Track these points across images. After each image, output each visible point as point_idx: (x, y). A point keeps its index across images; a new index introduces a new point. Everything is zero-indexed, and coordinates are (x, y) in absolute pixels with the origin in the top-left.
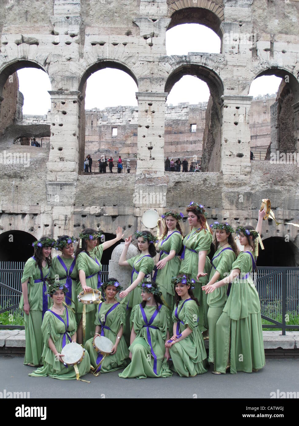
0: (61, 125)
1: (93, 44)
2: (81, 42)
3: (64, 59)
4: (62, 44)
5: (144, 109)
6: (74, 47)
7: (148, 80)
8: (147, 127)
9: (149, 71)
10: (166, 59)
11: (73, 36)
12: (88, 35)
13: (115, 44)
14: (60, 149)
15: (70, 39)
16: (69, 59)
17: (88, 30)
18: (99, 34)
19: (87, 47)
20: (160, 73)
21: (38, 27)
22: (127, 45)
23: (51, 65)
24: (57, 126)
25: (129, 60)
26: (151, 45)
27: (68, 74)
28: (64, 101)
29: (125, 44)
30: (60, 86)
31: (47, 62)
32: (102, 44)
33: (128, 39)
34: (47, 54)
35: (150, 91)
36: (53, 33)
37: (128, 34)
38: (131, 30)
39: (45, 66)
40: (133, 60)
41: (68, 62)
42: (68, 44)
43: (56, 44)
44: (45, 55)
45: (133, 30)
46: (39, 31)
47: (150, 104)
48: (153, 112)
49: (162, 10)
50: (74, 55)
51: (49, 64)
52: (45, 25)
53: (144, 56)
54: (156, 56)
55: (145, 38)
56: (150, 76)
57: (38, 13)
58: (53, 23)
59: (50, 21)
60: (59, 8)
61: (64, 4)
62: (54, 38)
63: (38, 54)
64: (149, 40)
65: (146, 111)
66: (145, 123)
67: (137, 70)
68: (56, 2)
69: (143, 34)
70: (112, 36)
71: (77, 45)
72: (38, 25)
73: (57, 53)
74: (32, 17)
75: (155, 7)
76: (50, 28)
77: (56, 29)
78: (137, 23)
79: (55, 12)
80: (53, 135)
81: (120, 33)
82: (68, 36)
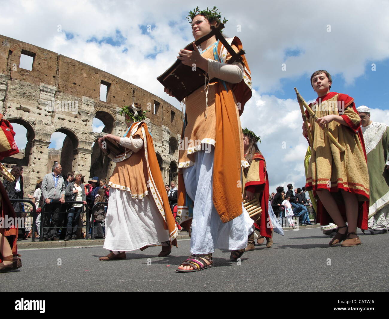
0: (39, 159)
1: (59, 119)
3: (44, 123)
4: (43, 115)
5: (82, 156)
7: (85, 142)
8: (83, 166)
9: (84, 138)
10: (93, 134)
11: (49, 112)
12: (57, 114)
13: (70, 121)
14: (38, 172)
15: (48, 114)
16: (46, 124)
18: (62, 114)
19: (56, 120)
20: (89, 140)
22: (75, 123)
23: (36, 126)
24: (37, 159)
25: (77, 130)
26: (86, 125)
27: (45, 132)
28: (42, 146)
29: (74, 122)
30: (41, 137)
31: (35, 123)
32: (63, 120)
33: (76, 120)
34: (35, 119)
35: (84, 148)
36: (38, 108)
38: (77, 116)
39: (33, 125)
41: (46, 126)
42: (46, 115)
43: (39, 114)
44: (34, 119)
45: (78, 116)
46: (31, 105)
47: (84, 155)
48: (86, 159)
49: (92, 109)
50: (49, 122)
51: (35, 124)
52: (35, 103)
53: (83, 130)
54: (88, 131)
55: (83, 121)
56: (85, 140)
57: (31, 95)
58: (39, 103)
59: (37, 101)
60: (43, 96)
61: (46, 95)
62: (38, 111)
63: (30, 118)
64: (85, 122)
65: (83, 158)
66: (82, 164)
67: (80, 136)
68: (42, 92)
69: (82, 119)
70: (68, 117)
71: (51, 117)
72: (30, 102)
73: (40, 119)
74: (27, 97)
75: (89, 107)
76: (37, 105)
77: (40, 106)
78: (80, 113)
79: (40, 97)
80: (34, 164)
81: (72, 116)
82: (46, 112)
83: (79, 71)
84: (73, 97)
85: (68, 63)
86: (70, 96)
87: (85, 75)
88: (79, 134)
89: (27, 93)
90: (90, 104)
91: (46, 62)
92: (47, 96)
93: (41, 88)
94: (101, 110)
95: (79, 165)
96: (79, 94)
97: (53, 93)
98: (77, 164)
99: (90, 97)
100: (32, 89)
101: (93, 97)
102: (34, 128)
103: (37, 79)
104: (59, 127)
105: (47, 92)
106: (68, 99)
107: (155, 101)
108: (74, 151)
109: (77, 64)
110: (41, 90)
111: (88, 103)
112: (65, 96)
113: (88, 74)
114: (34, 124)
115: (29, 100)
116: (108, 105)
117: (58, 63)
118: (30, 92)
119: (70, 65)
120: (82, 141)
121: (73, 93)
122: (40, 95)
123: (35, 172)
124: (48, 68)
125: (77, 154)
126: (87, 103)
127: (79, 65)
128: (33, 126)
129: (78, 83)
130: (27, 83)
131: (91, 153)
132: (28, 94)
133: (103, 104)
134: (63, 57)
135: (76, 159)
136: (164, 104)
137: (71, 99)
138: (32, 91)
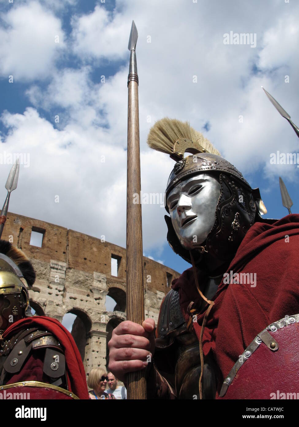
1: (71, 298)
3: (55, 304)
4: (54, 295)
5: (96, 341)
7: (99, 324)
8: (98, 352)
9: (98, 319)
10: (107, 313)
11: (60, 291)
12: (68, 292)
13: (82, 300)
15: (59, 293)
16: (58, 305)
18: (74, 293)
19: (67, 299)
22: (88, 302)
23: (47, 307)
25: (89, 311)
26: (99, 304)
27: (56, 314)
29: (87, 301)
31: (45, 304)
32: (75, 299)
33: (88, 298)
34: (45, 299)
35: (98, 330)
36: (49, 287)
37: (88, 295)
38: (89, 294)
39: (44, 306)
40: (91, 311)
41: (57, 306)
42: (57, 295)
43: (50, 294)
44: (44, 300)
45: (91, 294)
46: (41, 284)
47: (99, 338)
48: (100, 343)
49: (104, 286)
50: (60, 303)
51: (46, 306)
52: (45, 281)
53: (96, 309)
54: (102, 310)
55: (96, 299)
56: (99, 322)
57: (41, 274)
58: (50, 282)
59: (48, 280)
60: (54, 273)
61: (56, 272)
62: (49, 290)
63: (40, 299)
64: (98, 301)
65: (97, 342)
66: (96, 349)
67: (93, 317)
68: (52, 270)
69: (95, 297)
70: (80, 295)
71: (62, 297)
73: (51, 299)
75: (100, 284)
76: (48, 284)
77: (51, 285)
78: (93, 291)
79: (51, 275)
81: (84, 295)
82: (57, 291)
83: (89, 246)
84: (84, 274)
85: (78, 238)
86: (81, 272)
87: (95, 249)
88: (92, 314)
90: (102, 280)
91: (56, 238)
93: (52, 266)
94: (113, 287)
95: (93, 351)
96: (90, 270)
97: (63, 270)
98: (91, 350)
99: (102, 272)
100: (42, 267)
101: (104, 272)
102: (45, 310)
103: (48, 256)
104: (70, 308)
105: (57, 269)
106: (80, 275)
107: (167, 273)
108: (87, 335)
109: (86, 238)
110: (51, 268)
111: (100, 279)
112: (75, 273)
113: (98, 248)
116: (120, 280)
117: (68, 238)
118: (40, 270)
119: (80, 240)
120: (96, 323)
121: (84, 270)
122: (50, 272)
124: (58, 244)
125: (91, 338)
126: (98, 279)
127: (88, 239)
128: (43, 308)
129: (88, 258)
130: (38, 261)
131: (106, 336)
133: (115, 279)
134: (73, 232)
135: (90, 344)
136: (176, 275)
137: (81, 275)
138: (42, 268)
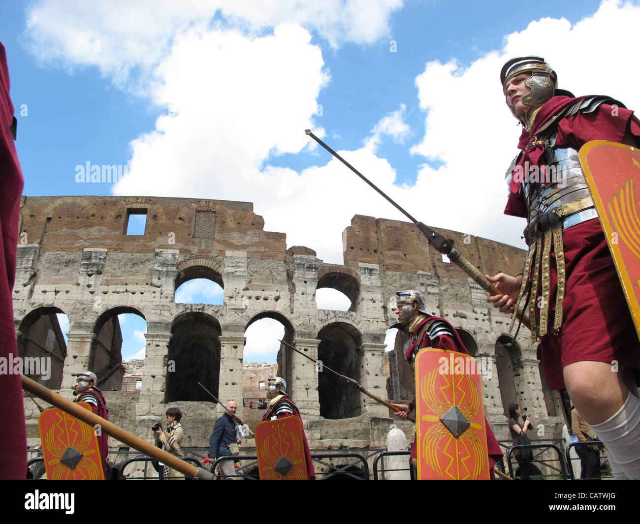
2: (490, 320)
6: (487, 322)
17: (492, 312)
21: (464, 306)
30: (485, 351)
72: (464, 304)
74: (460, 299)
80: (486, 387)
89: (458, 293)
92: (479, 294)
114: (475, 333)
115: (462, 302)
123: (490, 398)
132: (460, 295)
